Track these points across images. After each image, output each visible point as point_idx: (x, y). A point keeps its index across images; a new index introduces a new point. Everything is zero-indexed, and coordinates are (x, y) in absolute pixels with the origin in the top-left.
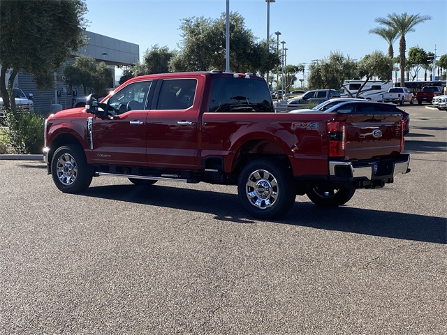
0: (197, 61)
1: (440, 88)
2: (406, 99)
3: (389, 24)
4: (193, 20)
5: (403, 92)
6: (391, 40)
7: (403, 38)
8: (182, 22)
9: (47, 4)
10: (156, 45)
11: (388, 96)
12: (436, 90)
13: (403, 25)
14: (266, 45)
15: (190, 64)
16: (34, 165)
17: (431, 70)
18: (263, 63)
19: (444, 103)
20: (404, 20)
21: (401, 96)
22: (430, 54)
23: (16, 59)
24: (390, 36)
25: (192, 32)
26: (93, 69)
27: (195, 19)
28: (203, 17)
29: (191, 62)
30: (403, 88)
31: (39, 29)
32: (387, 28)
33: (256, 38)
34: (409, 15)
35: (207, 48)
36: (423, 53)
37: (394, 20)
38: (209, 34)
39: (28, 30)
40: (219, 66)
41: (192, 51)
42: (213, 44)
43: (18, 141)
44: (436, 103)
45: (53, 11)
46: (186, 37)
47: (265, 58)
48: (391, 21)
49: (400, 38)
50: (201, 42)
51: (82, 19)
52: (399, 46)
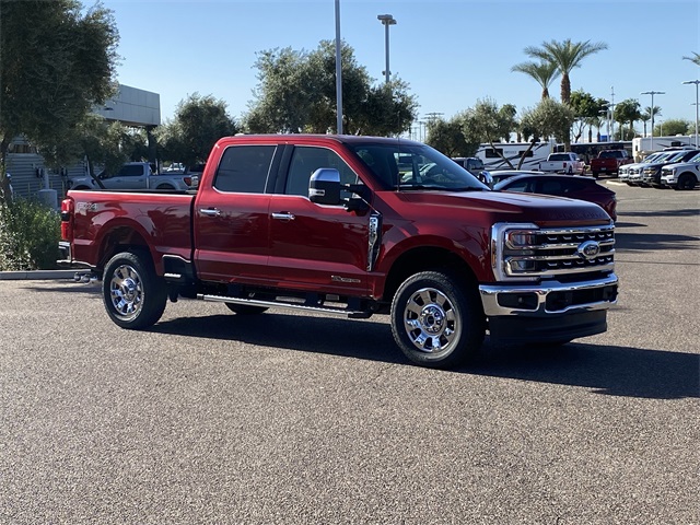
0: (286, 116)
1: (625, 153)
2: (574, 170)
3: (543, 55)
4: (275, 54)
5: (569, 159)
6: (545, 82)
7: (566, 77)
8: (259, 56)
9: (62, 30)
10: (195, 93)
11: (547, 166)
12: (620, 155)
13: (566, 58)
14: (388, 90)
15: (275, 121)
16: (50, 286)
17: (599, 126)
18: (386, 118)
19: (638, 175)
20: (567, 49)
21: (568, 166)
22: (602, 102)
23: (14, 118)
24: (544, 75)
25: (276, 71)
26: (103, 133)
27: (279, 51)
28: (290, 49)
29: (278, 119)
30: (570, 154)
31: (51, 70)
32: (538, 61)
33: (372, 80)
34: (574, 42)
35: (301, 97)
36: (590, 100)
37: (552, 50)
38: (303, 74)
39: (33, 73)
40: (317, 124)
41: (277, 102)
42: (309, 90)
43: (17, 250)
44: (624, 175)
45: (71, 41)
46: (264, 80)
47: (388, 111)
48: (548, 53)
49: (561, 77)
50: (292, 87)
51: (114, 55)
52: (560, 90)
